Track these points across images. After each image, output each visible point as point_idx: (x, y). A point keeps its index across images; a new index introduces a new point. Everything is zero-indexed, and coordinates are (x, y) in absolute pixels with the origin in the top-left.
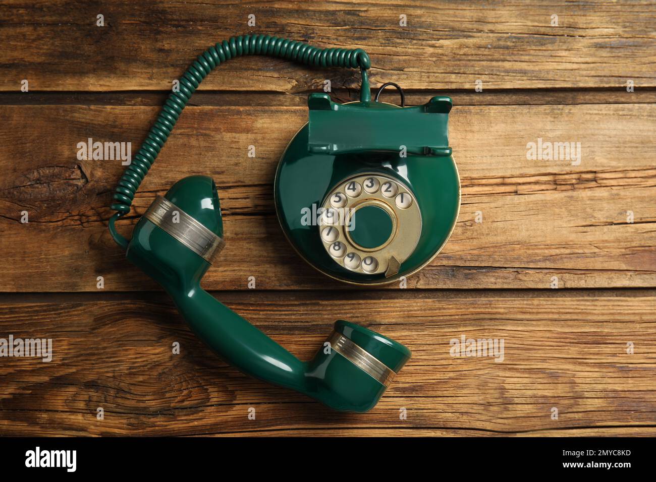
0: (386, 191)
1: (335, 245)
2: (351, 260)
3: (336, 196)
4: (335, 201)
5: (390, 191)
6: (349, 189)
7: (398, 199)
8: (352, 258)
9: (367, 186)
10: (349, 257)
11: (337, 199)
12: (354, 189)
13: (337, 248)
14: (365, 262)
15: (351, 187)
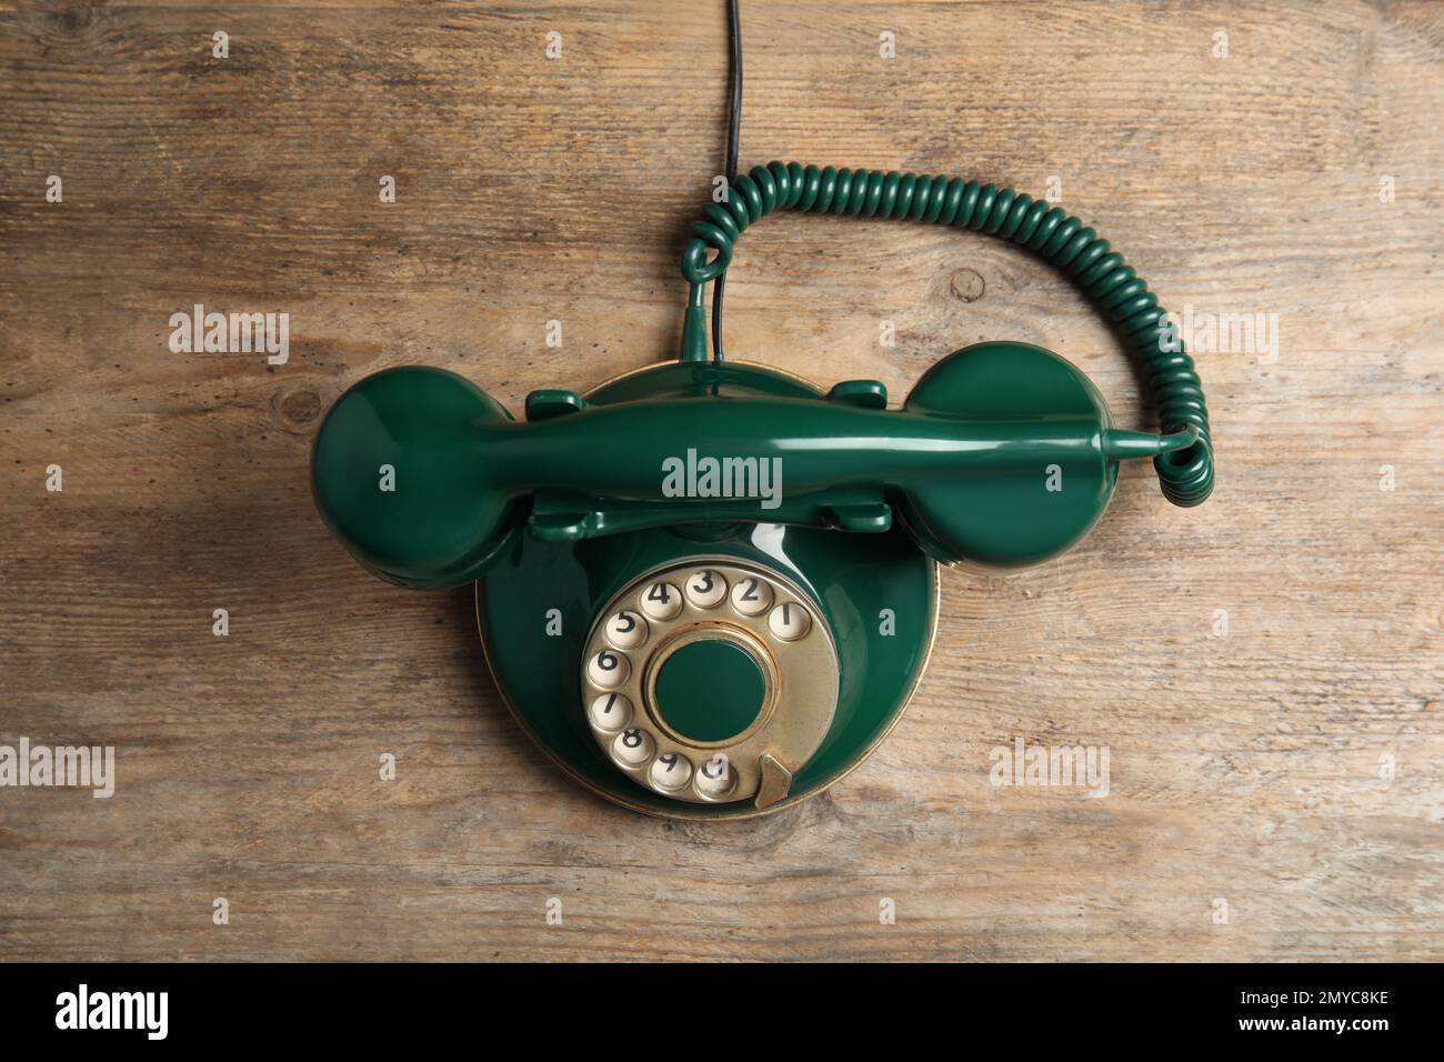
0: (746, 597)
1: (628, 735)
2: (669, 769)
3: (622, 617)
4: (619, 630)
5: (755, 598)
6: (651, 597)
7: (776, 616)
8: (672, 762)
9: (697, 588)
10: (663, 760)
11: (624, 624)
12: (664, 598)
13: (632, 741)
14: (705, 771)
15: (658, 593)
